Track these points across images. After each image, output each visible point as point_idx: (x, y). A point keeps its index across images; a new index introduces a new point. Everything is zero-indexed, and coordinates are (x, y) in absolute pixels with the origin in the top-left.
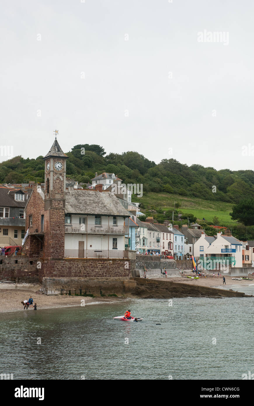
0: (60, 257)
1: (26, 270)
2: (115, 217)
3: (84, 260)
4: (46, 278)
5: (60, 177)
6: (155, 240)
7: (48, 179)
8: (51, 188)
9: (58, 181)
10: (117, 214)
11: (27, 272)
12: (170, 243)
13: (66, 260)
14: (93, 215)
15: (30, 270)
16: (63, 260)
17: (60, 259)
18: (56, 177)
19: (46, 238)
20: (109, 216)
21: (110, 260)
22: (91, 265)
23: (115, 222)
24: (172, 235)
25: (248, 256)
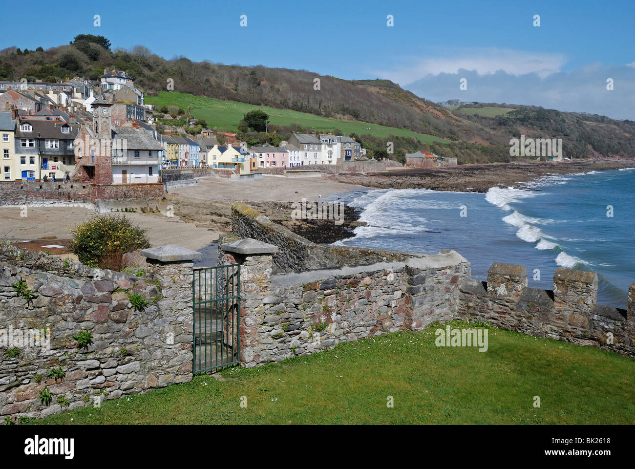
0: (109, 184)
1: (80, 193)
2: (150, 151)
3: (128, 185)
4: (98, 199)
5: (107, 120)
6: (174, 152)
7: (96, 122)
8: (100, 130)
9: (105, 124)
10: (152, 149)
11: (81, 195)
12: (186, 154)
13: (113, 186)
14: (133, 150)
15: (83, 193)
16: (111, 185)
17: (109, 185)
18: (103, 120)
19: (96, 168)
20: (146, 150)
21: (148, 185)
22: (133, 189)
23: (150, 154)
24: (188, 146)
25: (254, 163)
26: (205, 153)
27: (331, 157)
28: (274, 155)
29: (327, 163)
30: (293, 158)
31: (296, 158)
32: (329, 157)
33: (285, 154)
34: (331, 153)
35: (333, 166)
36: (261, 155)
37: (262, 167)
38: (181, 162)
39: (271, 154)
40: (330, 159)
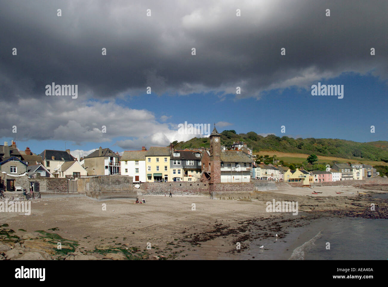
1: (203, 189)
2: (245, 163)
4: (212, 192)
6: (264, 173)
7: (212, 146)
12: (272, 174)
14: (234, 162)
15: (205, 188)
17: (219, 183)
19: (212, 174)
20: (242, 162)
21: (243, 183)
23: (245, 166)
24: (273, 170)
25: (312, 179)
26: (283, 175)
27: (359, 176)
28: (323, 175)
29: (357, 179)
30: (335, 177)
31: (337, 177)
32: (357, 176)
33: (330, 174)
34: (358, 173)
35: (360, 181)
36: (316, 176)
37: (316, 182)
38: (269, 179)
39: (322, 175)
40: (358, 177)
